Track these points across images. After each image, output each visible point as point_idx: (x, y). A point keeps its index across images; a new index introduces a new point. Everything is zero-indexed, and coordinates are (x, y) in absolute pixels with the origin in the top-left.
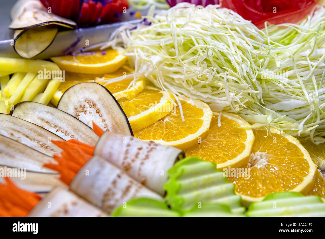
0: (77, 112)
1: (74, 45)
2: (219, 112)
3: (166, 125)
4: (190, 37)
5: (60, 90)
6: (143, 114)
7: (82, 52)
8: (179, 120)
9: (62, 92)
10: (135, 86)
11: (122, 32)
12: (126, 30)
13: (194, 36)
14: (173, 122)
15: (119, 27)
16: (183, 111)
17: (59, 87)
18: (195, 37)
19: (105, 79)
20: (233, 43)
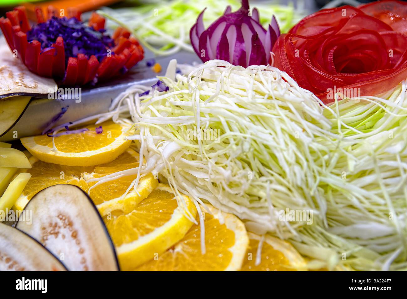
0: (45, 234)
1: (57, 118)
2: (261, 235)
3: (177, 259)
4: (219, 118)
5: (26, 194)
6: (143, 241)
7: (67, 129)
8: (196, 251)
9: (28, 198)
10: (137, 188)
11: (128, 97)
12: (134, 94)
13: (225, 118)
14: (188, 253)
15: (124, 90)
16: (206, 234)
17: (26, 188)
18: (227, 119)
19: (95, 176)
20: (282, 130)
